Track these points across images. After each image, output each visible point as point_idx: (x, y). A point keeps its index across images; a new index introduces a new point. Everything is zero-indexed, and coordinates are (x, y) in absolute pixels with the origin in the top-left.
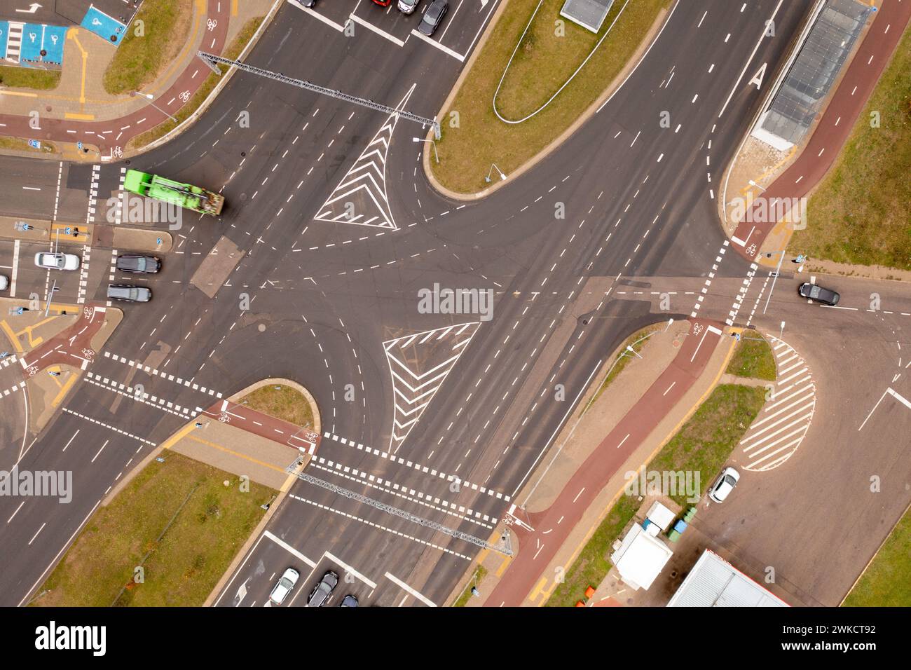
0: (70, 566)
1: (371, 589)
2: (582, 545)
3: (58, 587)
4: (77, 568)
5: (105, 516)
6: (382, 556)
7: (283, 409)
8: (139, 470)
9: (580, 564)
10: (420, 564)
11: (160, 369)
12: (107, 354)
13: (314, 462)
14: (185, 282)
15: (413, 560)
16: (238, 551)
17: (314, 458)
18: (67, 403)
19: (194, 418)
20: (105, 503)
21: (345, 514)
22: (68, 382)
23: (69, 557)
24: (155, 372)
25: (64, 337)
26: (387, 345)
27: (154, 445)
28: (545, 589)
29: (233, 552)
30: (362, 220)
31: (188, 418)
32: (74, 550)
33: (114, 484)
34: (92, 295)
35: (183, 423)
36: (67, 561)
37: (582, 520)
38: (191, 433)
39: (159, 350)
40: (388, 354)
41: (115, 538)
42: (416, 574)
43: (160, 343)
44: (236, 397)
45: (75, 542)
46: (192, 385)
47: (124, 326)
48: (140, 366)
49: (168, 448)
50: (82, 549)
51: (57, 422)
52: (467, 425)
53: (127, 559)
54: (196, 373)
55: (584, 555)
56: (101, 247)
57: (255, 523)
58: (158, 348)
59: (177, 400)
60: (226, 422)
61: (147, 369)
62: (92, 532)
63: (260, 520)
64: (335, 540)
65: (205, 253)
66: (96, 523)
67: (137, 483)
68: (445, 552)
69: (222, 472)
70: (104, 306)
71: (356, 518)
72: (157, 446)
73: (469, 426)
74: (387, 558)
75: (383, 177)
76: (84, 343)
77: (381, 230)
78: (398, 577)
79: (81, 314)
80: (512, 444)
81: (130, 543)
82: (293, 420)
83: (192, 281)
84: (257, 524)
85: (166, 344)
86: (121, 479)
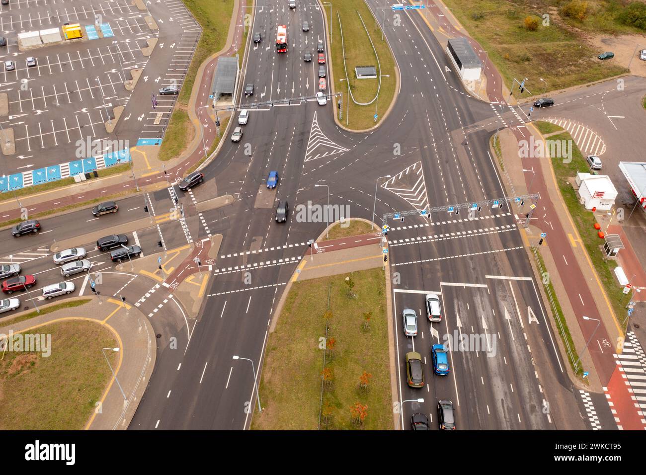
0: (270, 382)
1: (486, 289)
2: (567, 212)
3: (269, 402)
4: (277, 379)
5: (277, 336)
6: (474, 269)
7: (352, 231)
8: (284, 300)
9: (577, 220)
10: (499, 263)
11: (262, 248)
12: (223, 257)
13: (391, 244)
14: (252, 208)
15: (493, 263)
16: (386, 308)
17: (390, 242)
18: (209, 291)
19: (300, 260)
20: (272, 330)
21: (432, 260)
22: (204, 281)
23: (265, 377)
24: (260, 251)
25: (189, 260)
26: (384, 186)
27: (285, 283)
28: (575, 238)
29: (383, 310)
30: (329, 153)
31: (297, 261)
32: (267, 370)
33: (271, 317)
34: (196, 236)
35: (295, 265)
36: (265, 380)
37: (554, 204)
38: (305, 267)
39: (256, 241)
40: (387, 189)
41: (293, 346)
42: (502, 269)
43: (254, 238)
44: (320, 239)
45: (264, 364)
46: (288, 246)
47: (226, 240)
48: (248, 253)
49: (295, 280)
50: (272, 366)
51: (207, 305)
52: (455, 197)
53: (312, 354)
54: (286, 240)
55: (574, 216)
56: (191, 215)
57: (384, 288)
58: (255, 240)
59: (284, 256)
60: (323, 252)
61: (254, 252)
62: (274, 351)
63: (385, 285)
64: (440, 274)
65: (255, 194)
66: (272, 344)
67: (287, 308)
68: (506, 251)
69: (341, 275)
70: (208, 237)
71: (441, 259)
72: (287, 284)
73: (456, 196)
74: (478, 269)
75: (327, 138)
76: (204, 257)
77: (341, 153)
78: (494, 275)
79: (194, 247)
80: (485, 193)
81: (307, 342)
82: (362, 233)
83: (256, 206)
84: (385, 287)
85: (258, 237)
86: (273, 313)
